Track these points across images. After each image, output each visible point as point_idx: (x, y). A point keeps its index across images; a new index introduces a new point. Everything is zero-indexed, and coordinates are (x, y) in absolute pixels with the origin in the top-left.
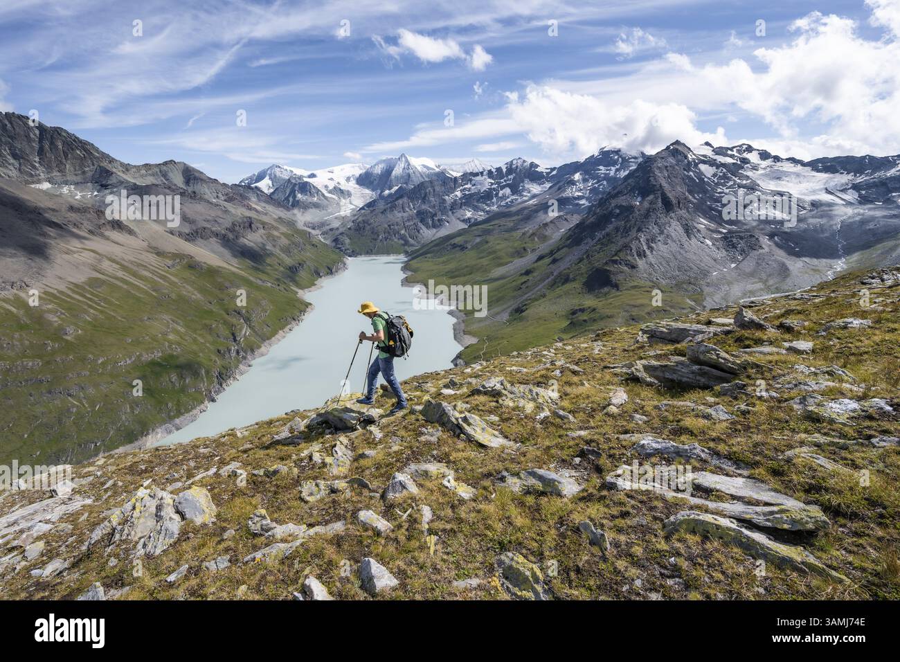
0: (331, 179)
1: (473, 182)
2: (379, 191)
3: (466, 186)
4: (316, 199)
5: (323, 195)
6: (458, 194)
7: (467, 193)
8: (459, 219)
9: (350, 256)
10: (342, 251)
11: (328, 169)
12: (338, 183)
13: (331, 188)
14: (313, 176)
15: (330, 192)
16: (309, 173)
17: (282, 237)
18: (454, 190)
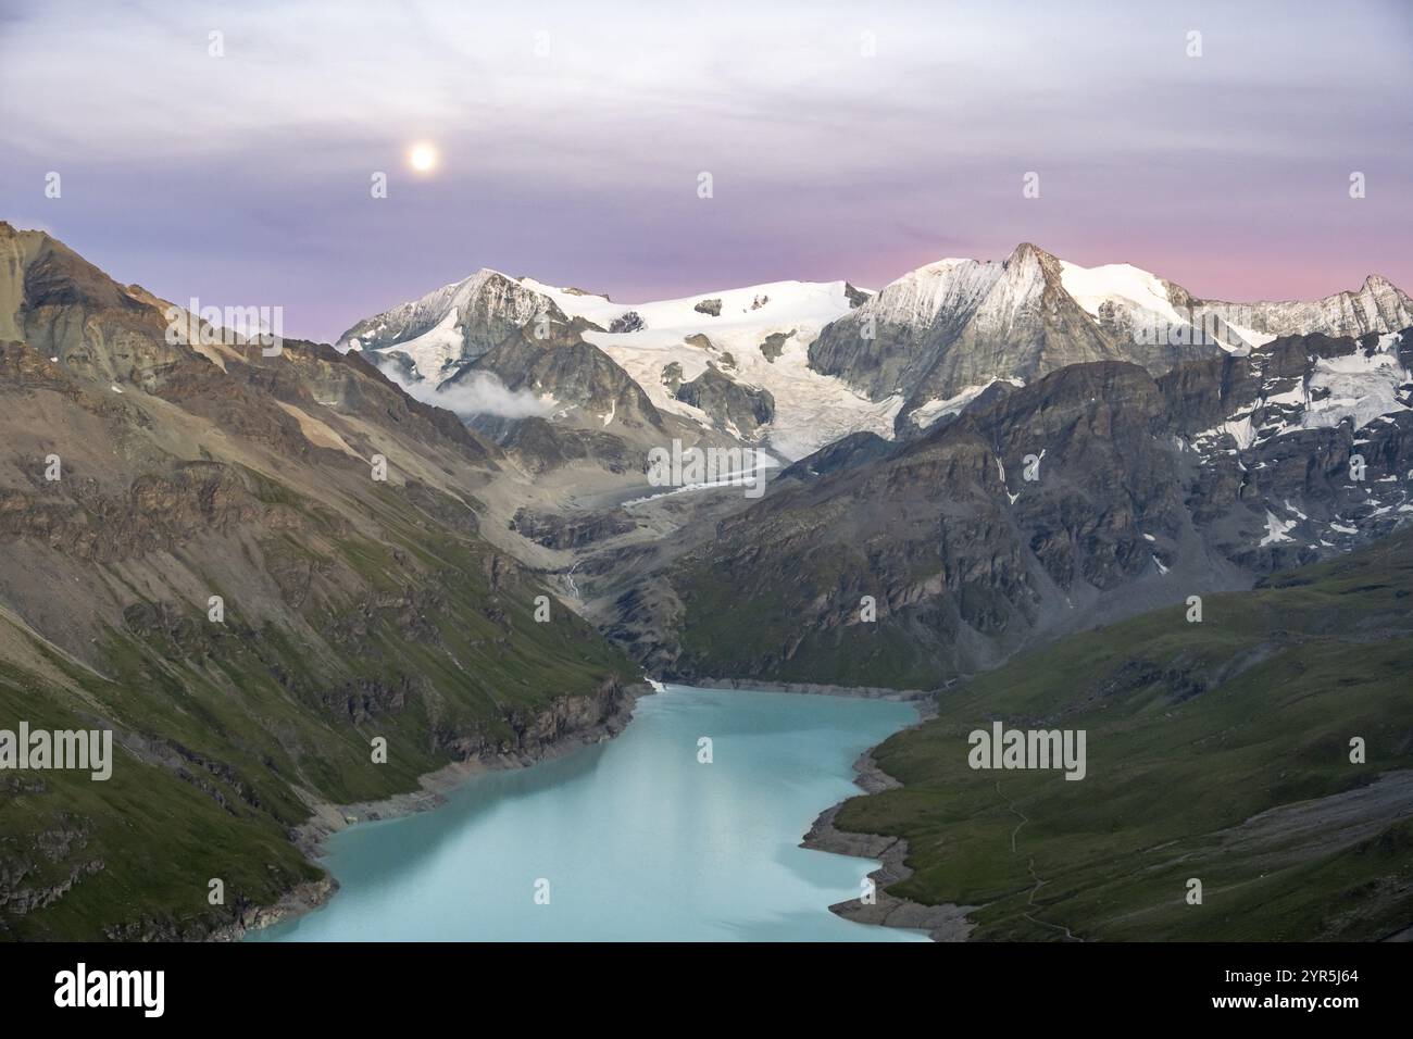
0: (700, 340)
1: (1319, 382)
2: (897, 403)
3: (1282, 398)
4: (609, 418)
5: (645, 404)
6: (1241, 432)
7: (1283, 429)
8: (1224, 548)
9: (667, 678)
10: (636, 649)
11: (699, 299)
12: (729, 359)
13: (690, 376)
14: (630, 323)
15: (685, 394)
16: (618, 311)
17: (342, 561)
18: (1221, 412)
